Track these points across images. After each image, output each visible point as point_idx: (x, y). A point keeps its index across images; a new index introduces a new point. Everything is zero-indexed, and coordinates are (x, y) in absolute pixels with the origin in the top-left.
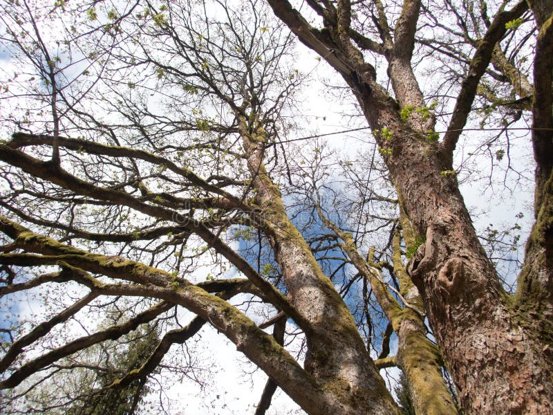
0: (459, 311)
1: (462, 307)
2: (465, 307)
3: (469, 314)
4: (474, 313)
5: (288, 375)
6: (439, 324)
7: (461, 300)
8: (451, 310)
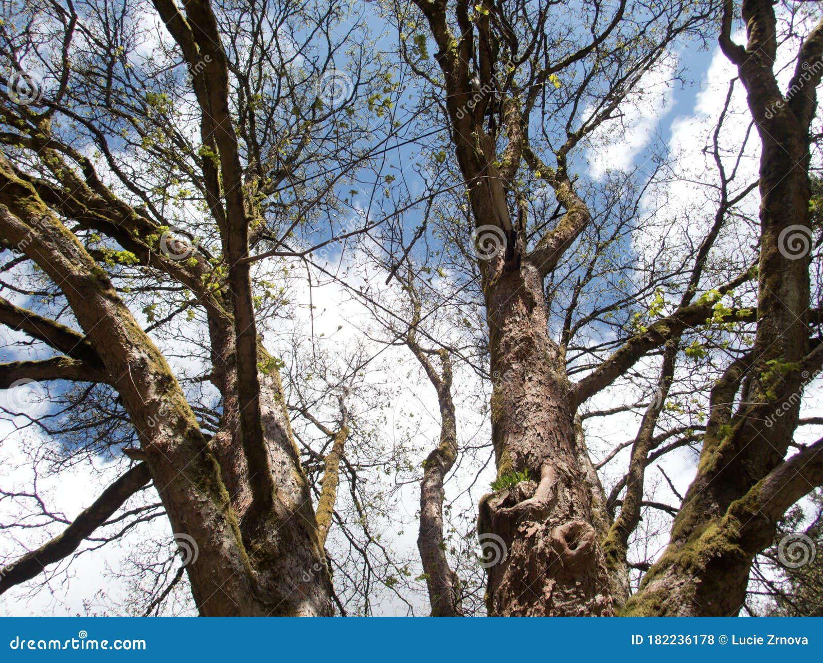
0: (566, 597)
1: (574, 593)
2: (579, 596)
3: (582, 608)
4: (590, 610)
5: (221, 543)
6: (514, 602)
7: (578, 583)
8: (554, 589)
